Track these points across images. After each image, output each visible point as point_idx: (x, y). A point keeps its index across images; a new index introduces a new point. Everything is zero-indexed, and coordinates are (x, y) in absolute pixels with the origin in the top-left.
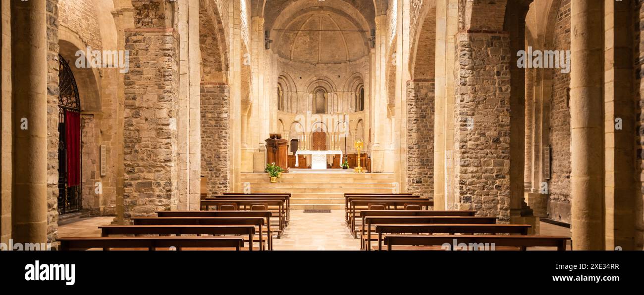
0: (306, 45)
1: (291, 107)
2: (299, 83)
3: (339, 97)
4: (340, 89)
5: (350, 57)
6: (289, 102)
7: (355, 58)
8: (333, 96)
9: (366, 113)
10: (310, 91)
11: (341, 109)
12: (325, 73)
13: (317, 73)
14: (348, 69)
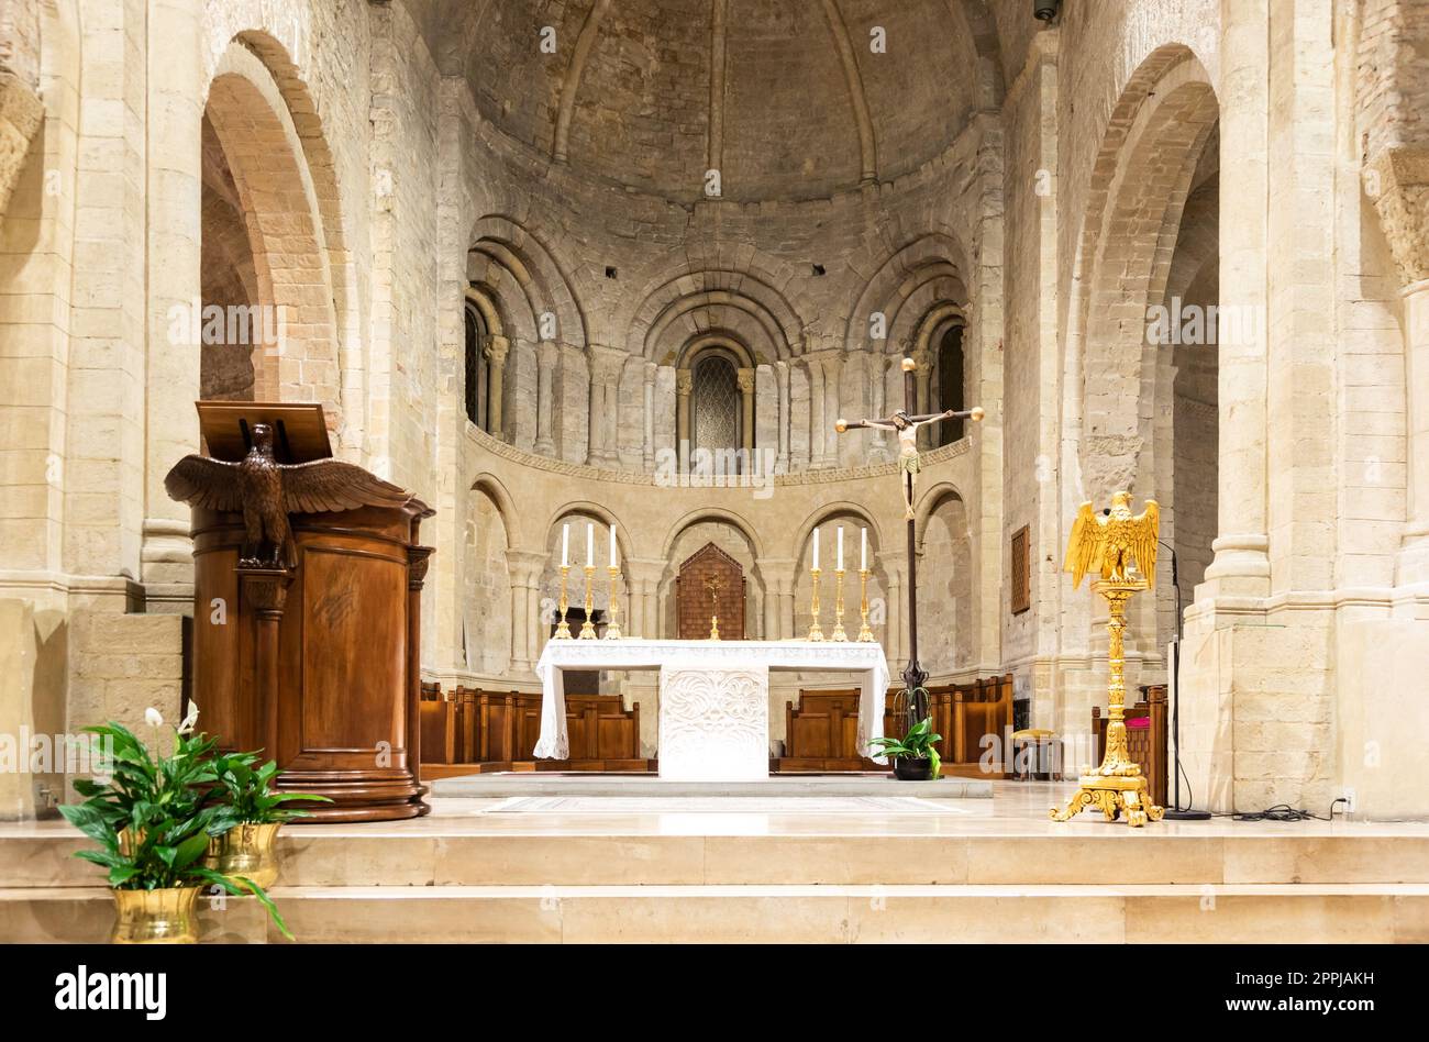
0: (638, 90)
1: (556, 427)
2: (599, 299)
3: (818, 381)
4: (825, 341)
5: (882, 159)
6: (547, 402)
7: (909, 161)
8: (784, 381)
9: (986, 449)
10: (664, 349)
11: (833, 449)
12: (745, 255)
13: (701, 253)
14: (869, 224)
